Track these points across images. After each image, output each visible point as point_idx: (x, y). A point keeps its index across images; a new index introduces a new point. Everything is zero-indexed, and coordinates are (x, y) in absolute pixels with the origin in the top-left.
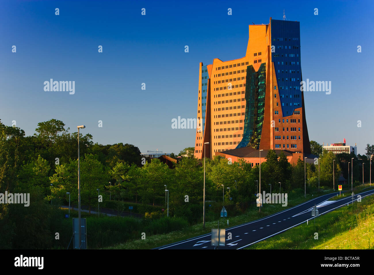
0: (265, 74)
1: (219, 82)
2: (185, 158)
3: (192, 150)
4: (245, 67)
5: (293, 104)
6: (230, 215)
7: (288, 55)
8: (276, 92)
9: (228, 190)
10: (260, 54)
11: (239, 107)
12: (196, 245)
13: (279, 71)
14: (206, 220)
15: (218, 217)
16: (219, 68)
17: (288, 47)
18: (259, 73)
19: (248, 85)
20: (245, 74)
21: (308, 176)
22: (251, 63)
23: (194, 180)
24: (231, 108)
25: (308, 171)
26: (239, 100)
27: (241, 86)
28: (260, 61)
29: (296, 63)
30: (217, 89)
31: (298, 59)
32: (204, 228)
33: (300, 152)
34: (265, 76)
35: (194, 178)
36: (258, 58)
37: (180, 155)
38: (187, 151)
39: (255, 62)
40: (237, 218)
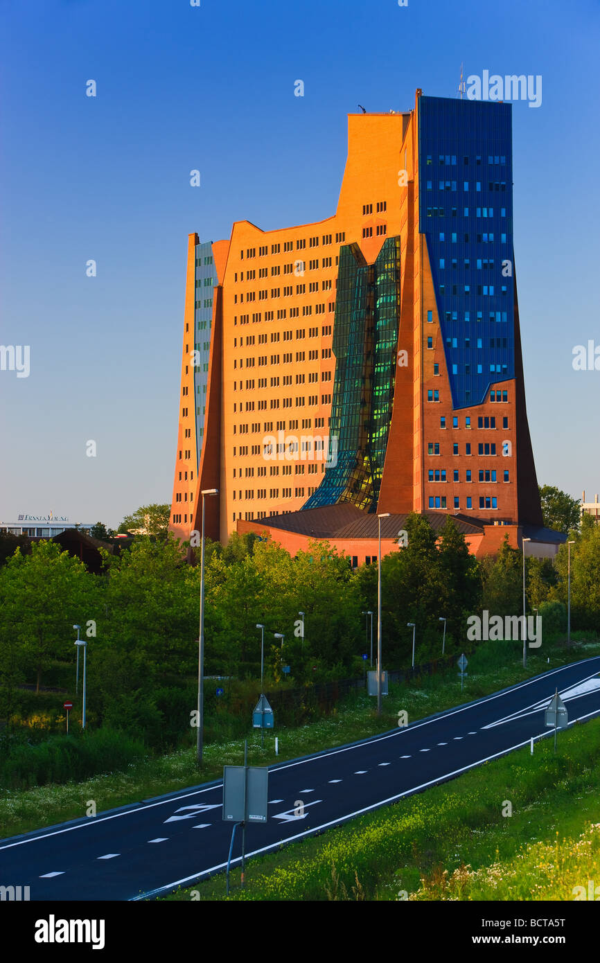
0: (397, 272)
1: (251, 297)
2: (141, 538)
3: (161, 512)
4: (334, 250)
5: (486, 368)
6: (283, 721)
7: (473, 212)
8: (434, 328)
9: (277, 642)
10: (382, 207)
11: (313, 378)
12: (173, 819)
13: (442, 262)
14: (207, 739)
15: (243, 729)
16: (251, 253)
17: (472, 186)
18: (375, 269)
19: (341, 307)
20: (332, 273)
21: (535, 597)
22: (354, 237)
23: (169, 611)
24: (287, 380)
25: (534, 582)
26: (313, 355)
27: (320, 309)
28: (382, 229)
29: (497, 237)
30: (245, 319)
31: (504, 225)
32: (201, 765)
33: (508, 522)
34: (398, 277)
35: (170, 604)
36: (375, 218)
37: (123, 529)
38: (147, 518)
39: (367, 232)
40: (304, 733)
